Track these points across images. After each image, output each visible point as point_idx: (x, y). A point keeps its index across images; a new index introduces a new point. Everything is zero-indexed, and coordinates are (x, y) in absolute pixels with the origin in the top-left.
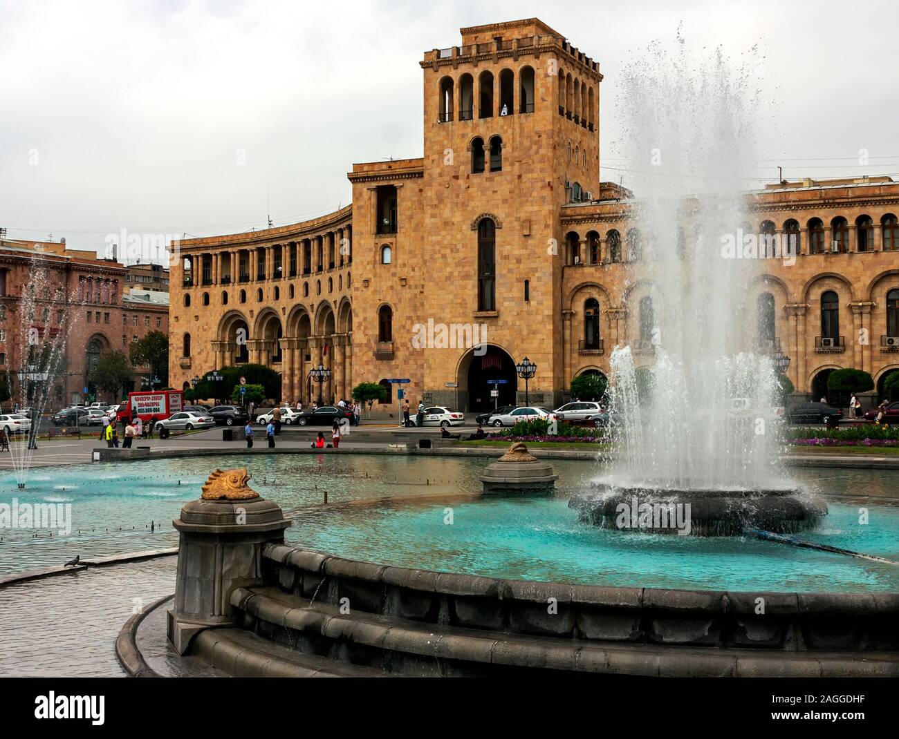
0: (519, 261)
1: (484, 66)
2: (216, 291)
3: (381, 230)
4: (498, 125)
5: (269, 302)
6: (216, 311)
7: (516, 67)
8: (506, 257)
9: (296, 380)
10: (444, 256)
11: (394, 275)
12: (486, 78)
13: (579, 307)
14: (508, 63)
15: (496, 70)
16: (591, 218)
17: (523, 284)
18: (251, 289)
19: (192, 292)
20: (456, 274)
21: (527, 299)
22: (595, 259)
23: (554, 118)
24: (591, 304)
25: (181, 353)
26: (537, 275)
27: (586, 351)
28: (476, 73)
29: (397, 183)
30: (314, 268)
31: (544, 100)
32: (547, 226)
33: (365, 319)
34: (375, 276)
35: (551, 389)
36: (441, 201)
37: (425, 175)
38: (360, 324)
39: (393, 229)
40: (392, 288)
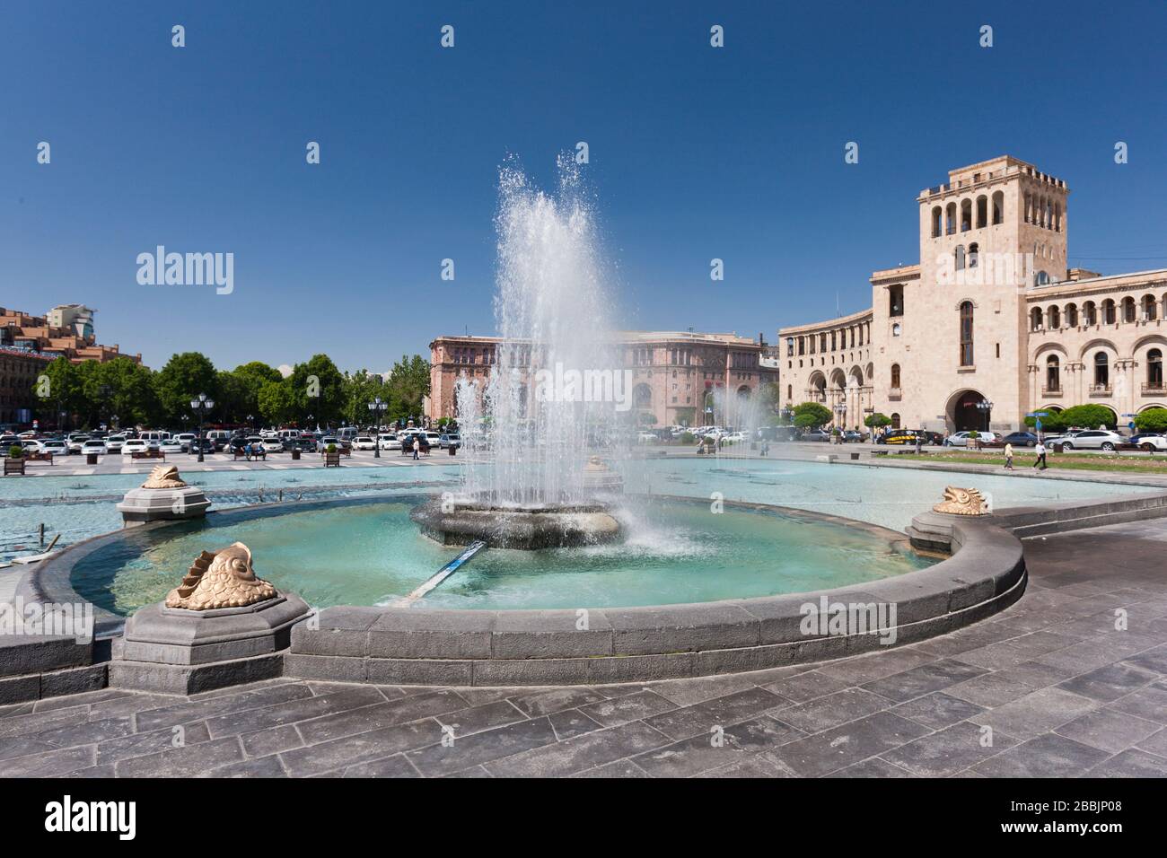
0: (991, 330)
1: (963, 196)
2: (806, 358)
3: (893, 313)
4: (975, 235)
5: (838, 364)
6: (808, 371)
7: (989, 193)
8: (982, 328)
9: (855, 413)
10: (935, 329)
11: (902, 343)
12: (967, 204)
13: (1042, 362)
14: (983, 191)
15: (973, 197)
16: (1052, 297)
17: (995, 347)
18: (828, 355)
19: (792, 359)
20: (944, 341)
21: (998, 356)
22: (1056, 324)
23: (1019, 226)
24: (1053, 358)
25: (787, 396)
26: (1006, 339)
27: (1049, 393)
28: (958, 200)
29: (903, 283)
30: (865, 342)
31: (1011, 213)
32: (1014, 304)
33: (882, 374)
34: (888, 344)
35: (1017, 420)
36: (933, 291)
37: (921, 275)
38: (878, 377)
39: (901, 313)
40: (900, 352)
